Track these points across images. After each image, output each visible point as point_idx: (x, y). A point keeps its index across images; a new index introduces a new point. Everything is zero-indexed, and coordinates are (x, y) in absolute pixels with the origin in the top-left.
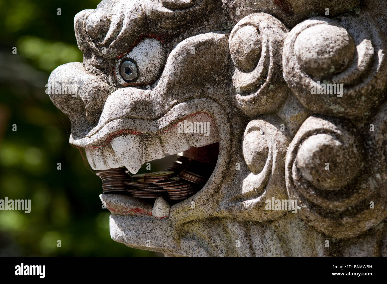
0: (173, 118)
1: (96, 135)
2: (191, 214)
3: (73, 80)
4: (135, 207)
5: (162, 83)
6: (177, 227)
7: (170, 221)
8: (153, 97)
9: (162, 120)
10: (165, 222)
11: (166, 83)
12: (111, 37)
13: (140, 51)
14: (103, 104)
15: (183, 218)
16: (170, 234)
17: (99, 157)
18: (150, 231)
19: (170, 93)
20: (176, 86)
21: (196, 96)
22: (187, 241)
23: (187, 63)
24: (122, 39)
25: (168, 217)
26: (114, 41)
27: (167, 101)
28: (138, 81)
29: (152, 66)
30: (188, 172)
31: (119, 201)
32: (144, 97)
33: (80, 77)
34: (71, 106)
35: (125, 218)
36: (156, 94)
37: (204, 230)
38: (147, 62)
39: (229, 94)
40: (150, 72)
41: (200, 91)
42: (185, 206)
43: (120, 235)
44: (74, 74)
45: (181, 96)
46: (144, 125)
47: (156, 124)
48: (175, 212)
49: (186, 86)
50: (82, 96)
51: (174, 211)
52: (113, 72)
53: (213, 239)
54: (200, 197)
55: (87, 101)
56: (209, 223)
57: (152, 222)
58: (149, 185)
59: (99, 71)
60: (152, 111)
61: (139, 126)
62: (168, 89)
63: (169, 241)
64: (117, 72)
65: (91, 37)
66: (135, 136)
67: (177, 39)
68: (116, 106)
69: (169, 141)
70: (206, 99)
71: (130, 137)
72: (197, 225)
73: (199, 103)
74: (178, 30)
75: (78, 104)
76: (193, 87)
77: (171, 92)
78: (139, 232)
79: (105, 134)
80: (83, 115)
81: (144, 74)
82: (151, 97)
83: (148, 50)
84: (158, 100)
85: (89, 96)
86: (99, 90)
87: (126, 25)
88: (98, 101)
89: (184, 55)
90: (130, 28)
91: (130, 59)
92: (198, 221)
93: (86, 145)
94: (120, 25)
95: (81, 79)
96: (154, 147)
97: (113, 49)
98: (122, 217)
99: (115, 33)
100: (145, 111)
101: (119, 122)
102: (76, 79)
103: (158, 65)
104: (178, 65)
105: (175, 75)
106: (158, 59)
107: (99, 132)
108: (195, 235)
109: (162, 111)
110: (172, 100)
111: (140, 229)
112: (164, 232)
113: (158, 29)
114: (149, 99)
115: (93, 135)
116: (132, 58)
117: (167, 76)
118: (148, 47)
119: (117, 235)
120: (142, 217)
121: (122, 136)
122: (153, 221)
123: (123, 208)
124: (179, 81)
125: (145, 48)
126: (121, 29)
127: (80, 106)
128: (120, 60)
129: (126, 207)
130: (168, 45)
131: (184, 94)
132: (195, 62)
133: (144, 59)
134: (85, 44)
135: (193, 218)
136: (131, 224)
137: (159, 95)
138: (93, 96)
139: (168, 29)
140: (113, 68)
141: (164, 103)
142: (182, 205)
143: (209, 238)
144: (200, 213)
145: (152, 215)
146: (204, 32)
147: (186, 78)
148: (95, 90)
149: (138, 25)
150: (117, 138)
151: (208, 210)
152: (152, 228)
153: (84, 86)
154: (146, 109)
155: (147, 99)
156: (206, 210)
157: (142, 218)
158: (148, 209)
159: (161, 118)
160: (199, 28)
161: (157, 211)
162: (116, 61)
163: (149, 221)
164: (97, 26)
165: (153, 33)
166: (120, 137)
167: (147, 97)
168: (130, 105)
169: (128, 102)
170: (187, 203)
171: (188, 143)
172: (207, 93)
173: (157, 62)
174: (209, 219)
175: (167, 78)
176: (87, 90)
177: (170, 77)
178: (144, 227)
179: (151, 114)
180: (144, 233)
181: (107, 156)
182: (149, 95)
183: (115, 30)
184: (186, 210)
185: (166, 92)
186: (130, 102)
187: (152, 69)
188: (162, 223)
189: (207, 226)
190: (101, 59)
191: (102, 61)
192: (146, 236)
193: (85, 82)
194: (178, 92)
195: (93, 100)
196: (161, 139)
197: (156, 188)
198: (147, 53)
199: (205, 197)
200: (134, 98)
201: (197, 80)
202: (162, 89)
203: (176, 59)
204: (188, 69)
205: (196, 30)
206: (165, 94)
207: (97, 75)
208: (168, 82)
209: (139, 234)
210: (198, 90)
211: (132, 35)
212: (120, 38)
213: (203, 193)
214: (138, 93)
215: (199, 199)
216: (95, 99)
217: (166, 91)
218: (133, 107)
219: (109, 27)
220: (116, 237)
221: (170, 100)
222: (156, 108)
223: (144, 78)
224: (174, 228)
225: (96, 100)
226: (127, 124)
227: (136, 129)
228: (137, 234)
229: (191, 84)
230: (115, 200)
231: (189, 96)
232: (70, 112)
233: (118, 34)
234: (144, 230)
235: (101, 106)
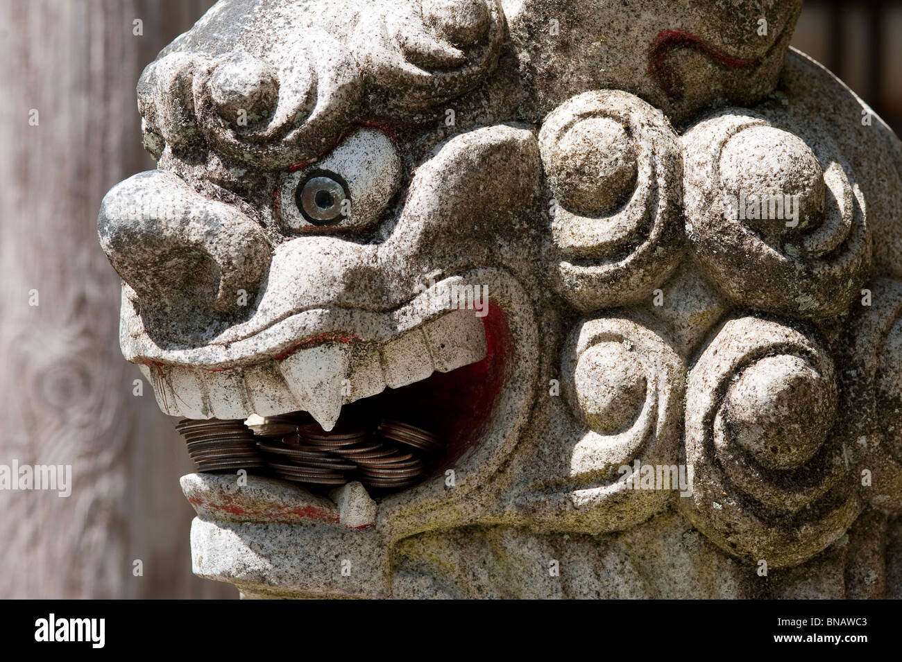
1: (251, 341)
2: (433, 518)
3: (186, 213)
4: (305, 504)
5: (408, 230)
6: (391, 547)
7: (378, 535)
8: (384, 260)
9: (404, 314)
10: (369, 536)
11: (419, 232)
12: (288, 122)
13: (354, 158)
14: (263, 271)
15: (410, 527)
16: (378, 563)
17: (229, 392)
18: (336, 556)
19: (426, 254)
20: (440, 238)
21: (479, 263)
22: (409, 579)
23: (466, 190)
24: (317, 129)
25: (373, 526)
26: (297, 131)
27: (418, 270)
28: (342, 223)
29: (379, 192)
31: (264, 491)
32: (365, 261)
33: (205, 207)
34: (163, 272)
35: (271, 528)
36: (391, 256)
37: (452, 554)
38: (370, 183)
39: (539, 260)
40: (373, 204)
41: (486, 251)
42: (423, 503)
43: (257, 568)
44: (184, 200)
45: (450, 262)
46: (368, 322)
47: (389, 322)
48: (397, 513)
49: (461, 239)
50: (217, 251)
51: (394, 512)
52: (274, 199)
53: (471, 573)
54: (464, 482)
55: (230, 263)
56: (461, 538)
57: (342, 538)
58: (324, 455)
60: (383, 291)
61: (359, 324)
62: (422, 246)
63: (375, 578)
64: (286, 200)
65: (223, 118)
66: (346, 346)
67: (434, 135)
68: (311, 278)
69: (398, 357)
70: (498, 270)
71: (336, 349)
72: (434, 542)
73: (487, 278)
74: (435, 116)
75: (180, 269)
76: (474, 243)
77: (430, 253)
78: (309, 560)
79: (284, 340)
80: (186, 293)
81: (360, 208)
82: (379, 261)
83: (371, 155)
84: (397, 269)
85: (237, 253)
86: (256, 240)
87: (327, 97)
88: (255, 265)
89: (463, 173)
90: (337, 105)
91: (328, 174)
92: (437, 533)
93: (212, 362)
94: (311, 96)
95: (211, 213)
96: (368, 372)
97: (292, 149)
98: (259, 525)
99: (300, 114)
100: (370, 291)
101: (321, 315)
102: (194, 212)
103: (388, 189)
104: (447, 193)
105: (440, 214)
106: (390, 177)
107: (262, 334)
108: (423, 565)
109: (406, 293)
110: (431, 269)
111: (312, 553)
112: (366, 559)
113: (391, 110)
114: (375, 265)
115: (235, 341)
116: (336, 172)
117: (422, 217)
118: (369, 150)
119: (245, 566)
120: (314, 525)
121: (322, 347)
122: (343, 535)
123: (272, 505)
124: (449, 228)
125: (363, 149)
126: (315, 105)
128: (298, 175)
129: (284, 503)
130: (408, 146)
131: (455, 256)
132: (481, 188)
133: (364, 176)
134: (191, 132)
135: (428, 529)
136: (290, 543)
137: (399, 257)
138: (246, 254)
139: (413, 112)
140: (276, 190)
141: (410, 276)
142: (417, 499)
143: (463, 570)
144: (454, 516)
145: (338, 522)
146: (483, 122)
147: (462, 222)
148: (249, 239)
149: (353, 100)
150: (310, 351)
151: (474, 510)
152: (340, 551)
153: (223, 229)
154: (371, 288)
155: (372, 265)
156: (470, 509)
157: (317, 528)
158: (329, 507)
159: (403, 309)
160: (475, 113)
161: (353, 512)
162: (283, 175)
163: (334, 535)
164: (252, 94)
165: (378, 118)
166: (317, 349)
167: (370, 261)
168: (344, 277)
169: (338, 270)
170: (427, 494)
171: (433, 362)
172: (498, 257)
173: (388, 183)
174: (460, 530)
175: (422, 220)
176: (232, 238)
177: (429, 218)
178: (324, 549)
179: (380, 298)
180: (321, 562)
181: (256, 389)
182: (375, 256)
183: (301, 105)
184: (422, 510)
185: (418, 252)
186: (343, 272)
187: (378, 198)
188: (362, 539)
189: (458, 544)
190: (242, 168)
191: (246, 174)
192: (326, 569)
193: (223, 221)
194: (444, 252)
195: (245, 261)
196: (381, 354)
197: (339, 460)
198: (369, 163)
199: (476, 481)
200: (348, 262)
201: (481, 226)
202: (409, 244)
203: (444, 179)
204: (467, 204)
205: (468, 118)
206: (416, 256)
207: (230, 202)
208: (425, 230)
209: (310, 564)
210: (482, 249)
211: (339, 120)
212: (313, 126)
213: (475, 474)
214: (350, 251)
215: (462, 486)
216: (248, 261)
217: (418, 249)
218: (348, 282)
219: (277, 98)
220: (239, 571)
221: (425, 269)
222: (392, 286)
223: (358, 217)
224: (386, 549)
225: (251, 263)
226: (338, 319)
227: (354, 331)
228: (304, 565)
229: (470, 236)
230: (253, 488)
231: (466, 261)
232: (153, 285)
233: (307, 117)
234: (322, 556)
235: (260, 276)
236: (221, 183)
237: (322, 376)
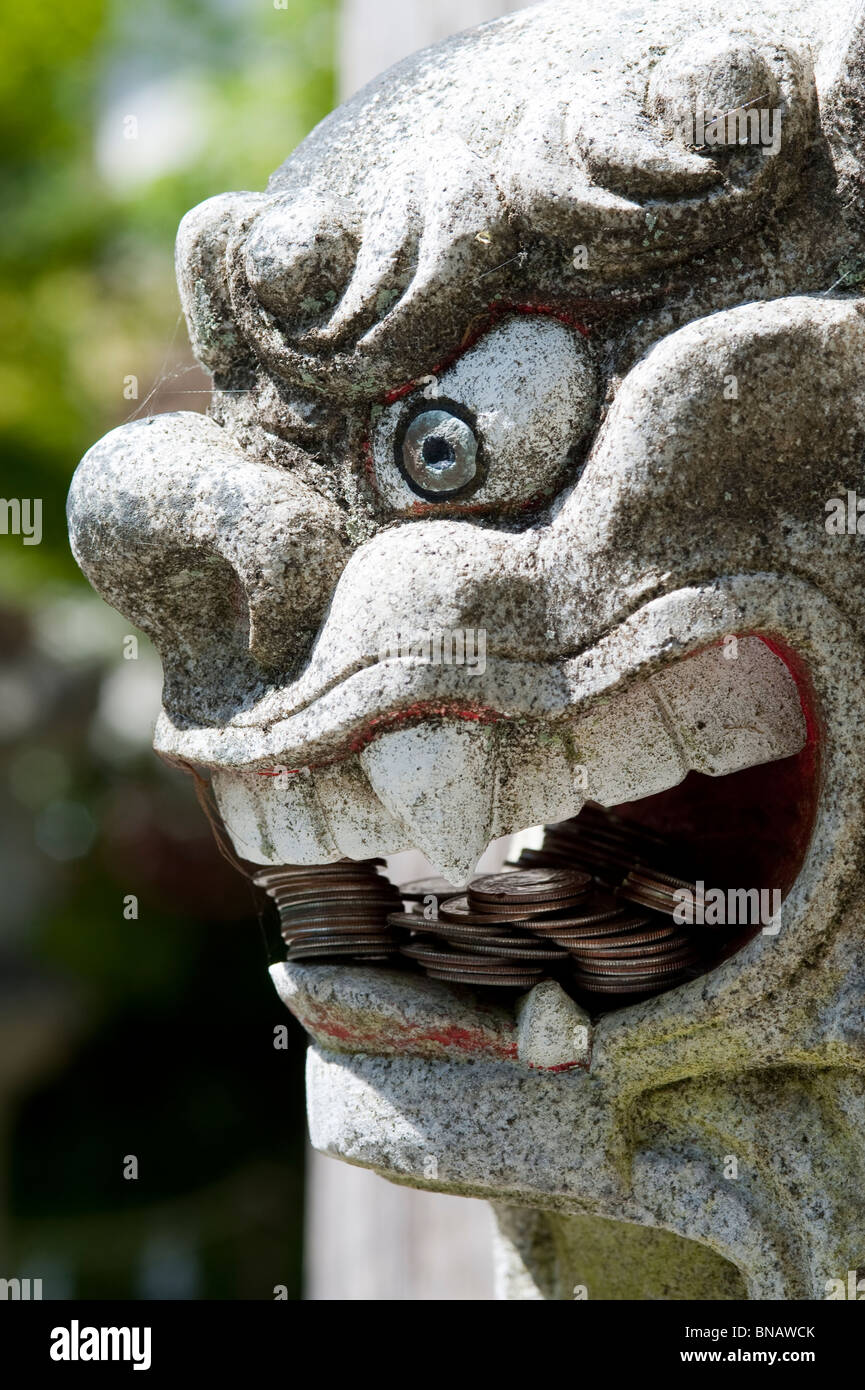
0: (644, 654)
1: (299, 719)
2: (690, 1054)
3: (190, 487)
4: (446, 1023)
5: (592, 505)
6: (621, 1106)
7: (593, 1083)
8: (549, 563)
9: (588, 664)
10: (572, 1085)
11: (610, 508)
12: (364, 310)
13: (493, 372)
14: (325, 589)
15: (652, 1070)
16: (594, 1136)
17: (293, 814)
18: (510, 1122)
19: (627, 550)
20: (653, 518)
21: (738, 564)
22: (663, 1167)
23: (702, 423)
24: (417, 320)
25: (584, 1065)
26: (381, 325)
27: (612, 581)
28: (477, 495)
29: (542, 434)
30: (662, 876)
31: (373, 997)
32: (510, 565)
33: (224, 474)
34: (172, 596)
35: (396, 1065)
36: (562, 554)
37: (740, 1122)
38: (524, 418)
40: (534, 458)
41: (753, 541)
42: (668, 1023)
43: (373, 1139)
44: (194, 463)
45: (676, 563)
46: (513, 681)
47: (560, 681)
48: (622, 1043)
49: (697, 519)
50: (237, 553)
51: (614, 1041)
52: (362, 456)
53: (777, 1159)
54: (737, 985)
55: (258, 576)
56: (760, 1091)
57: (520, 1087)
59: (294, 453)
60: (546, 622)
61: (493, 685)
62: (616, 534)
63: (589, 1164)
64: (381, 455)
65: (267, 310)
66: (471, 726)
67: (651, 322)
68: (394, 600)
69: (604, 746)
70: (780, 577)
71: (451, 731)
72: (708, 1098)
73: (753, 593)
74: (656, 286)
75: (203, 590)
76: (726, 526)
77: (634, 547)
78: (459, 1128)
79: (347, 716)
80: (221, 633)
81: (507, 467)
82: (540, 565)
83: (526, 366)
84: (573, 578)
85: (269, 557)
86: (310, 532)
87: (432, 259)
88: (308, 578)
89: (693, 390)
90: (453, 273)
91: (448, 405)
92: (713, 1081)
93: (245, 760)
94: (405, 259)
95: (231, 484)
96: (542, 776)
97: (374, 360)
98: (378, 1060)
99: (384, 294)
100: (518, 621)
101: (412, 668)
102: (204, 484)
103: (565, 429)
104: (663, 430)
105: (651, 472)
106: (568, 406)
107: (315, 707)
108: (694, 1141)
109: (591, 624)
110: (636, 578)
111: (464, 1114)
112: (569, 1128)
113: (568, 279)
114: (531, 573)
115: (278, 720)
116: (459, 399)
117: (615, 479)
118: (524, 355)
119: (357, 1136)
120: (471, 1062)
121: (420, 728)
122: (522, 1081)
123: (389, 1023)
124: (669, 498)
125: (512, 356)
126: (412, 275)
127: (208, 596)
128: (397, 408)
129: (408, 1021)
130: (609, 346)
131: (687, 552)
132: (735, 419)
133: (510, 406)
134: (230, 339)
135: (694, 1073)
136: (424, 1095)
137: (578, 557)
138: (286, 558)
139: (611, 281)
140: (365, 440)
141: (598, 592)
142: (656, 1017)
143: (762, 1152)
144: (732, 1050)
145: (516, 1057)
146: (761, 294)
147: (695, 487)
148: (294, 530)
149: (486, 263)
150: (397, 736)
151: (768, 1040)
152: (516, 1111)
153: (246, 513)
154: (520, 616)
155: (523, 572)
156: (760, 1038)
157: (474, 1069)
158: (498, 1030)
159: (586, 654)
160: (742, 278)
161: (541, 1039)
162: (377, 410)
163: (504, 1080)
164: (301, 263)
165: (544, 295)
166: (411, 732)
167: (522, 565)
168: (458, 596)
169: (447, 584)
170: (674, 1007)
171: (682, 756)
172: (780, 553)
173: (564, 418)
174: (758, 1077)
175: (616, 485)
176: (261, 530)
177: (629, 480)
178: (485, 1108)
179: (541, 634)
180: (482, 1131)
181: (335, 808)
182: (533, 554)
183: (387, 278)
184: (668, 1038)
185: (609, 546)
186: (456, 586)
187: (543, 445)
188: (560, 1089)
189: (754, 1102)
190: (308, 401)
191: (313, 411)
192: (491, 1145)
193: (248, 499)
194: (662, 544)
195: (286, 571)
196: (569, 742)
197: (525, 941)
198: (522, 380)
199: (760, 984)
200: (470, 569)
201: (740, 493)
202: (594, 530)
203: (657, 404)
204: (705, 450)
205: (728, 288)
206: (607, 554)
207: (289, 466)
208: (622, 503)
209: (461, 1134)
210: (744, 536)
211: (460, 301)
212: (407, 315)
213: (754, 971)
214: (484, 547)
215: (733, 993)
216: (293, 570)
217: (610, 539)
218: (468, 605)
219: (354, 266)
220: (350, 1144)
221: (625, 578)
222: (564, 612)
223: (507, 484)
224: (610, 1110)
225: (298, 574)
226: (445, 675)
227: (482, 697)
228: (450, 1136)
229: (717, 512)
230: (355, 991)
231: (708, 561)
232: (162, 620)
233: (398, 298)
234: (483, 1121)
235: (319, 599)
236: (280, 432)
237: (423, 782)
